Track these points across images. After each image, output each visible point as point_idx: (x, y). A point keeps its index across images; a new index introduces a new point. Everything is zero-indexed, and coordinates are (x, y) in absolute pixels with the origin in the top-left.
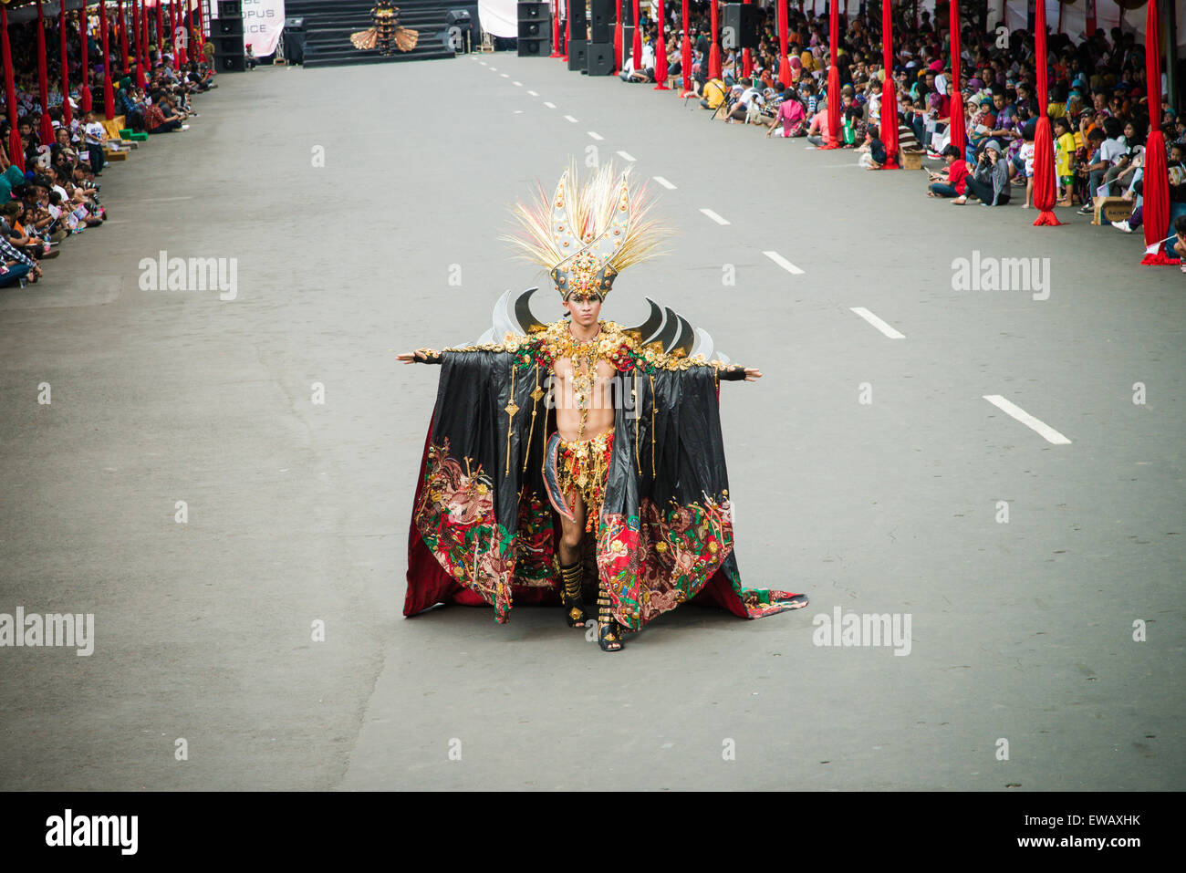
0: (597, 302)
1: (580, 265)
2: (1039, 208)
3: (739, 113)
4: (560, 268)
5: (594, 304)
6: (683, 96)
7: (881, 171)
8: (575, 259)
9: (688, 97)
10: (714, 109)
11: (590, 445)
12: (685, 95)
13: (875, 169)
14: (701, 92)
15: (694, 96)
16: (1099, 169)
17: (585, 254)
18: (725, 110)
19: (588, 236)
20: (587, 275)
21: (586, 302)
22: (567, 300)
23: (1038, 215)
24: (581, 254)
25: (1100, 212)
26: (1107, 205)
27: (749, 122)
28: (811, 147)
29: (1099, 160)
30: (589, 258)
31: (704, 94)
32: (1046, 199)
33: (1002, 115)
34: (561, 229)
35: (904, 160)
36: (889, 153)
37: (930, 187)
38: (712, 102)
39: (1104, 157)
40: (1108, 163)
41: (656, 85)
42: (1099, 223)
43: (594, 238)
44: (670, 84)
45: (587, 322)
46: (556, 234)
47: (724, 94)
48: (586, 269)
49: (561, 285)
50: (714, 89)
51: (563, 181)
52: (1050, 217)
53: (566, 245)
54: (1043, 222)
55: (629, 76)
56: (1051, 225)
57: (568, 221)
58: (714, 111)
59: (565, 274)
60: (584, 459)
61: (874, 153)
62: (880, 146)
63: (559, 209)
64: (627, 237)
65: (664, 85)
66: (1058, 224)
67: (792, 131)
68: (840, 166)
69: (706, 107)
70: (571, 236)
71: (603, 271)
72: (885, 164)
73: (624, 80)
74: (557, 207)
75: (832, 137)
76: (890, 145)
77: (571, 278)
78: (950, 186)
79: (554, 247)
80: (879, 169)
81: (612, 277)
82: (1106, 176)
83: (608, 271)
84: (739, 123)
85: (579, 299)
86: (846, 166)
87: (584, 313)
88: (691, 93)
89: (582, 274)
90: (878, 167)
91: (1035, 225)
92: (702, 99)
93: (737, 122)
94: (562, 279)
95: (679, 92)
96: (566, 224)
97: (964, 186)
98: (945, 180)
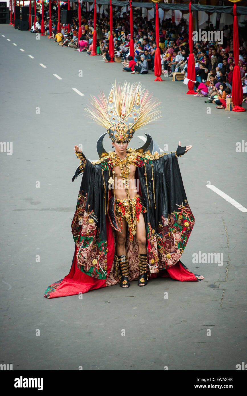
0: (126, 143)
1: (119, 128)
2: (156, 76)
3: (66, 43)
4: (111, 129)
5: (125, 145)
6: (49, 38)
7: (109, 63)
8: (117, 125)
9: (51, 38)
10: (59, 42)
11: (130, 201)
12: (50, 37)
13: (107, 62)
14: (55, 36)
15: (52, 38)
16: (174, 64)
17: (122, 124)
18: (62, 43)
19: (123, 115)
20: (122, 132)
21: (122, 144)
22: (114, 142)
23: (156, 78)
24: (120, 123)
25: (174, 77)
26: (177, 75)
27: (69, 46)
28: (88, 55)
29: (174, 61)
30: (123, 125)
31: (56, 37)
32: (158, 73)
33: (146, 46)
34: (111, 112)
35: (116, 59)
36: (111, 57)
37: (123, 68)
38: (58, 40)
39: (176, 60)
40: (177, 62)
41: (41, 34)
42: (174, 80)
43: (125, 116)
44: (45, 34)
45: (122, 152)
46: (110, 114)
47: (62, 38)
48: (122, 130)
49: (112, 136)
50: (59, 36)
51: (112, 91)
52: (159, 78)
53: (114, 119)
54: (157, 80)
55: (33, 31)
56: (160, 81)
57: (114, 109)
58: (58, 43)
59: (113, 132)
60: (128, 206)
61: (106, 57)
62: (108, 56)
63: (111, 103)
64: (139, 116)
65: (44, 34)
66: (162, 81)
67: (82, 50)
68: (96, 61)
69: (56, 41)
70: (116, 115)
71: (129, 130)
72: (110, 61)
73: (32, 32)
74: (109, 102)
75: (94, 52)
76: (112, 55)
77: (115, 134)
78: (130, 68)
79: (108, 120)
80: (108, 62)
81: (133, 133)
82: (177, 66)
83: (131, 131)
84: (66, 47)
85: (119, 142)
86: (98, 61)
87: (121, 148)
88: (52, 37)
89: (120, 132)
90: (108, 61)
91: (155, 81)
92: (55, 39)
93: (65, 46)
94: (112, 133)
95: (48, 36)
96: (114, 110)
97: (133, 68)
98: (128, 66)
